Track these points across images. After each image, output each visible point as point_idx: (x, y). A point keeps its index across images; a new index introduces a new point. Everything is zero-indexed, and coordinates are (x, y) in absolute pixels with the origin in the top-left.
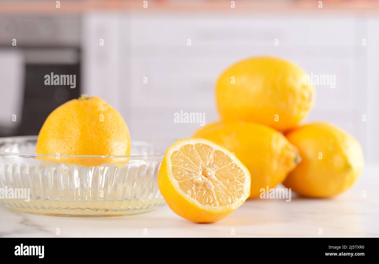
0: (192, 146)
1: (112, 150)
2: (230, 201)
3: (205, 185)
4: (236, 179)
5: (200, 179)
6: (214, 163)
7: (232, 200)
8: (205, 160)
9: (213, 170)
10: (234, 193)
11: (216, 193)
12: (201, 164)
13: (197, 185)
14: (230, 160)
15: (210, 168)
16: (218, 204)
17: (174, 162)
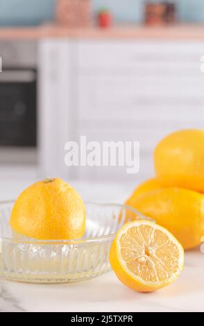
0: (137, 227)
2: (167, 276)
3: (147, 263)
4: (172, 256)
5: (143, 259)
6: (155, 242)
7: (169, 274)
8: (147, 240)
9: (154, 249)
10: (171, 268)
11: (156, 269)
12: (144, 244)
13: (141, 263)
14: (167, 238)
15: (151, 247)
16: (158, 280)
17: (122, 244)
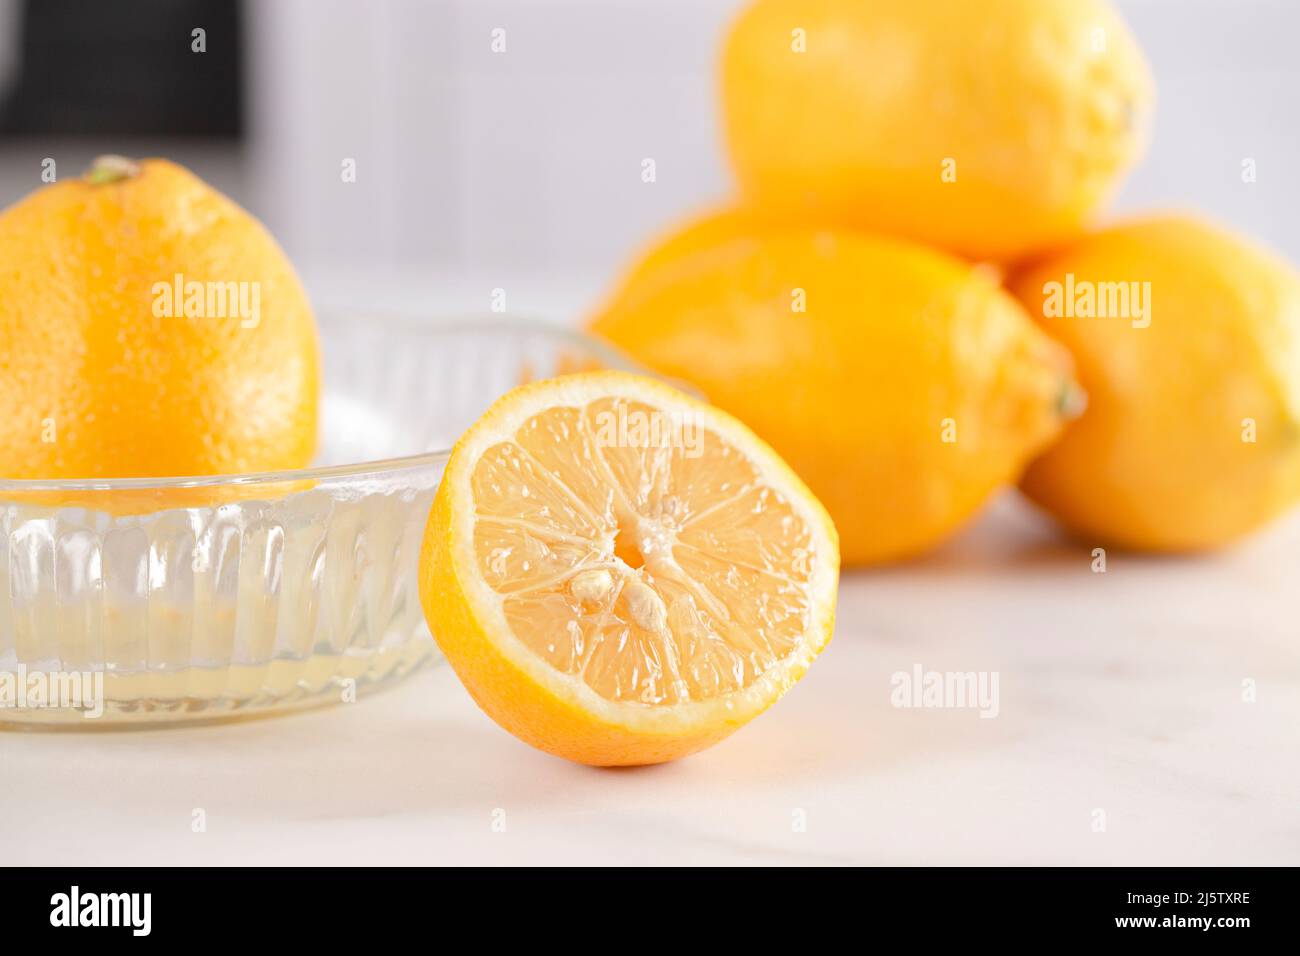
0: (574, 411)
1: (227, 413)
2: (740, 678)
3: (624, 604)
4: (770, 567)
5: (604, 580)
6: (674, 490)
7: (748, 666)
8: (629, 482)
9: (667, 526)
10: (761, 632)
11: (676, 637)
12: (610, 500)
13: (590, 606)
14: (745, 470)
15: (651, 516)
16: (684, 693)
17: (485, 502)
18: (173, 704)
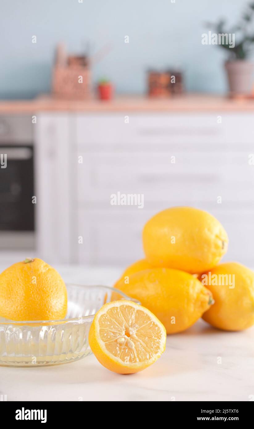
0: (117, 308)
1: (51, 307)
2: (148, 357)
4: (154, 337)
5: (123, 340)
6: (136, 322)
7: (150, 356)
8: (127, 321)
9: (135, 329)
10: (152, 349)
11: (136, 350)
12: (124, 324)
13: (121, 344)
14: (149, 318)
15: (132, 327)
16: (138, 360)
17: (101, 325)
18: (43, 362)
